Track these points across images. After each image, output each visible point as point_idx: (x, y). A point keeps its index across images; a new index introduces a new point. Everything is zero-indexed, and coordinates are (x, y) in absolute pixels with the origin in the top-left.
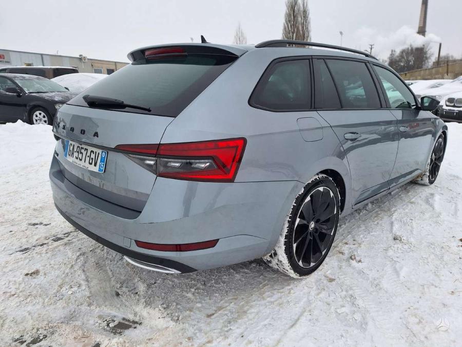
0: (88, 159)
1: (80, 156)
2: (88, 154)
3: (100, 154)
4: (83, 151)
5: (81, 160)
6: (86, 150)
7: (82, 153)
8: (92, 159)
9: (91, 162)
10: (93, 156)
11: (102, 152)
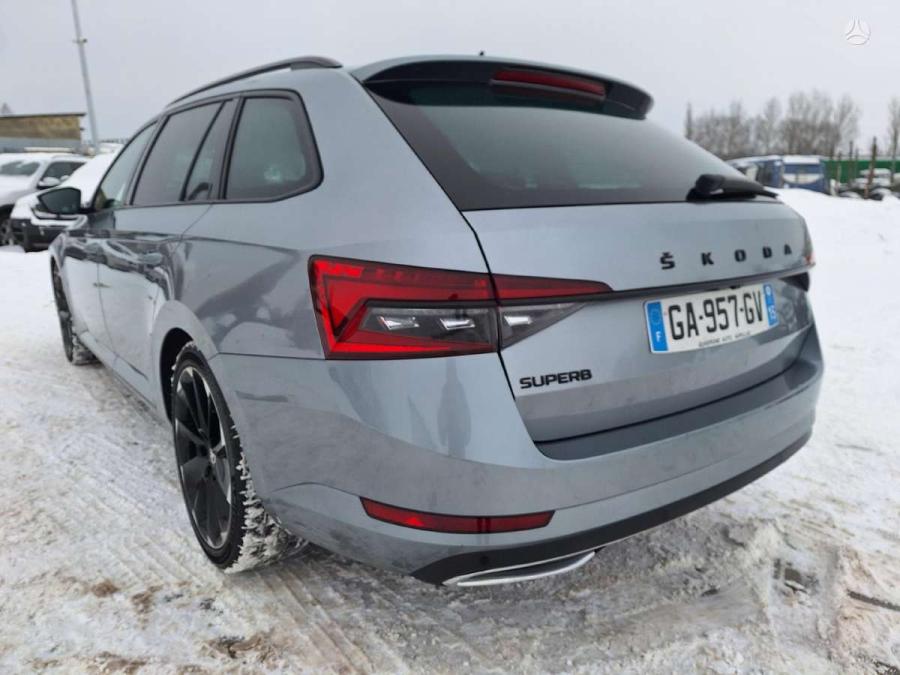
0: (741, 316)
1: (721, 319)
2: (740, 304)
3: (762, 291)
4: (722, 305)
5: (723, 328)
6: (733, 298)
7: (723, 311)
8: (751, 311)
9: (750, 317)
10: (751, 303)
11: (765, 287)
